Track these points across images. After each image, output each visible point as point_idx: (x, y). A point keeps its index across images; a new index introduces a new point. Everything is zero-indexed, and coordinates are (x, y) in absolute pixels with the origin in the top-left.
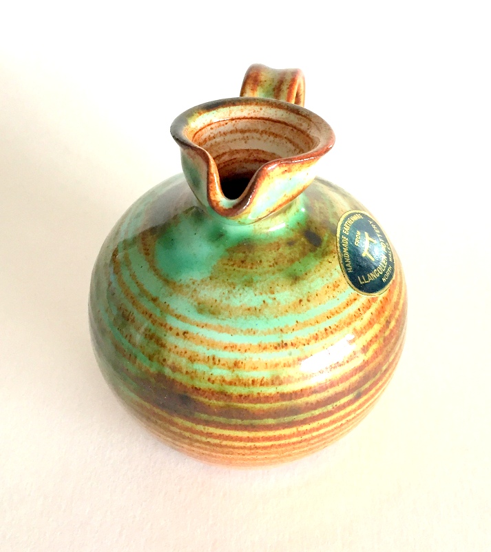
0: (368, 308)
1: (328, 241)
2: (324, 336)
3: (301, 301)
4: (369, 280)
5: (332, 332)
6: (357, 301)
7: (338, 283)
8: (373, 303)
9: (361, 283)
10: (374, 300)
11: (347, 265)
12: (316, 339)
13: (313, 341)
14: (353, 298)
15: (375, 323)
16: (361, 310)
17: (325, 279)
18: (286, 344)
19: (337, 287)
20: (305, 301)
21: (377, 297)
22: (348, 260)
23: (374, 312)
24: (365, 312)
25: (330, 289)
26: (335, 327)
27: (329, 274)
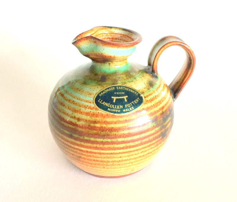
0: (91, 109)
1: (107, 84)
2: (72, 102)
3: (78, 89)
4: (103, 103)
5: (74, 103)
6: (90, 103)
7: (92, 94)
8: (95, 110)
9: (99, 101)
10: (96, 109)
11: (101, 93)
12: (69, 101)
13: (68, 101)
14: (90, 101)
15: (89, 115)
16: (88, 107)
17: (90, 90)
18: (63, 96)
19: (90, 95)
20: (79, 90)
21: (98, 110)
22: (104, 93)
23: (92, 112)
24: (89, 109)
25: (87, 93)
26: (76, 103)
27: (93, 90)
